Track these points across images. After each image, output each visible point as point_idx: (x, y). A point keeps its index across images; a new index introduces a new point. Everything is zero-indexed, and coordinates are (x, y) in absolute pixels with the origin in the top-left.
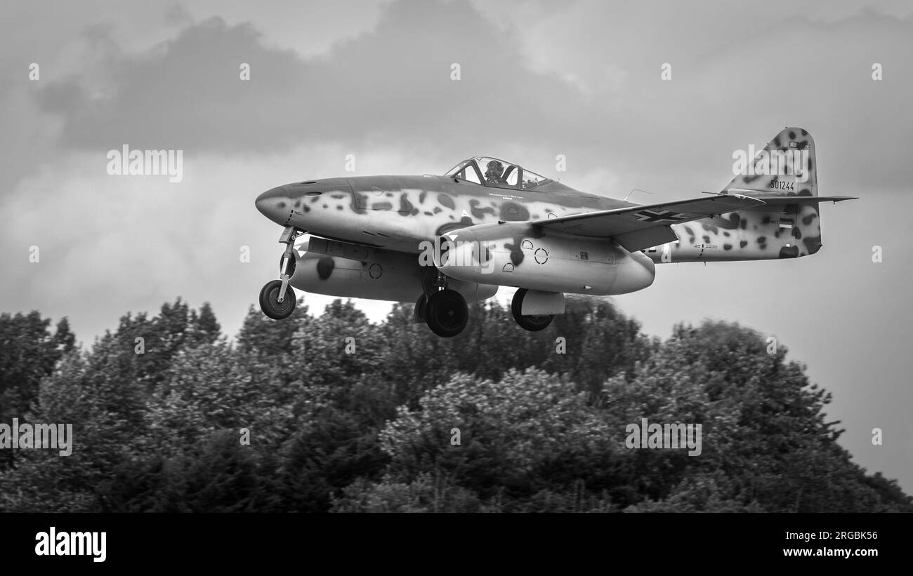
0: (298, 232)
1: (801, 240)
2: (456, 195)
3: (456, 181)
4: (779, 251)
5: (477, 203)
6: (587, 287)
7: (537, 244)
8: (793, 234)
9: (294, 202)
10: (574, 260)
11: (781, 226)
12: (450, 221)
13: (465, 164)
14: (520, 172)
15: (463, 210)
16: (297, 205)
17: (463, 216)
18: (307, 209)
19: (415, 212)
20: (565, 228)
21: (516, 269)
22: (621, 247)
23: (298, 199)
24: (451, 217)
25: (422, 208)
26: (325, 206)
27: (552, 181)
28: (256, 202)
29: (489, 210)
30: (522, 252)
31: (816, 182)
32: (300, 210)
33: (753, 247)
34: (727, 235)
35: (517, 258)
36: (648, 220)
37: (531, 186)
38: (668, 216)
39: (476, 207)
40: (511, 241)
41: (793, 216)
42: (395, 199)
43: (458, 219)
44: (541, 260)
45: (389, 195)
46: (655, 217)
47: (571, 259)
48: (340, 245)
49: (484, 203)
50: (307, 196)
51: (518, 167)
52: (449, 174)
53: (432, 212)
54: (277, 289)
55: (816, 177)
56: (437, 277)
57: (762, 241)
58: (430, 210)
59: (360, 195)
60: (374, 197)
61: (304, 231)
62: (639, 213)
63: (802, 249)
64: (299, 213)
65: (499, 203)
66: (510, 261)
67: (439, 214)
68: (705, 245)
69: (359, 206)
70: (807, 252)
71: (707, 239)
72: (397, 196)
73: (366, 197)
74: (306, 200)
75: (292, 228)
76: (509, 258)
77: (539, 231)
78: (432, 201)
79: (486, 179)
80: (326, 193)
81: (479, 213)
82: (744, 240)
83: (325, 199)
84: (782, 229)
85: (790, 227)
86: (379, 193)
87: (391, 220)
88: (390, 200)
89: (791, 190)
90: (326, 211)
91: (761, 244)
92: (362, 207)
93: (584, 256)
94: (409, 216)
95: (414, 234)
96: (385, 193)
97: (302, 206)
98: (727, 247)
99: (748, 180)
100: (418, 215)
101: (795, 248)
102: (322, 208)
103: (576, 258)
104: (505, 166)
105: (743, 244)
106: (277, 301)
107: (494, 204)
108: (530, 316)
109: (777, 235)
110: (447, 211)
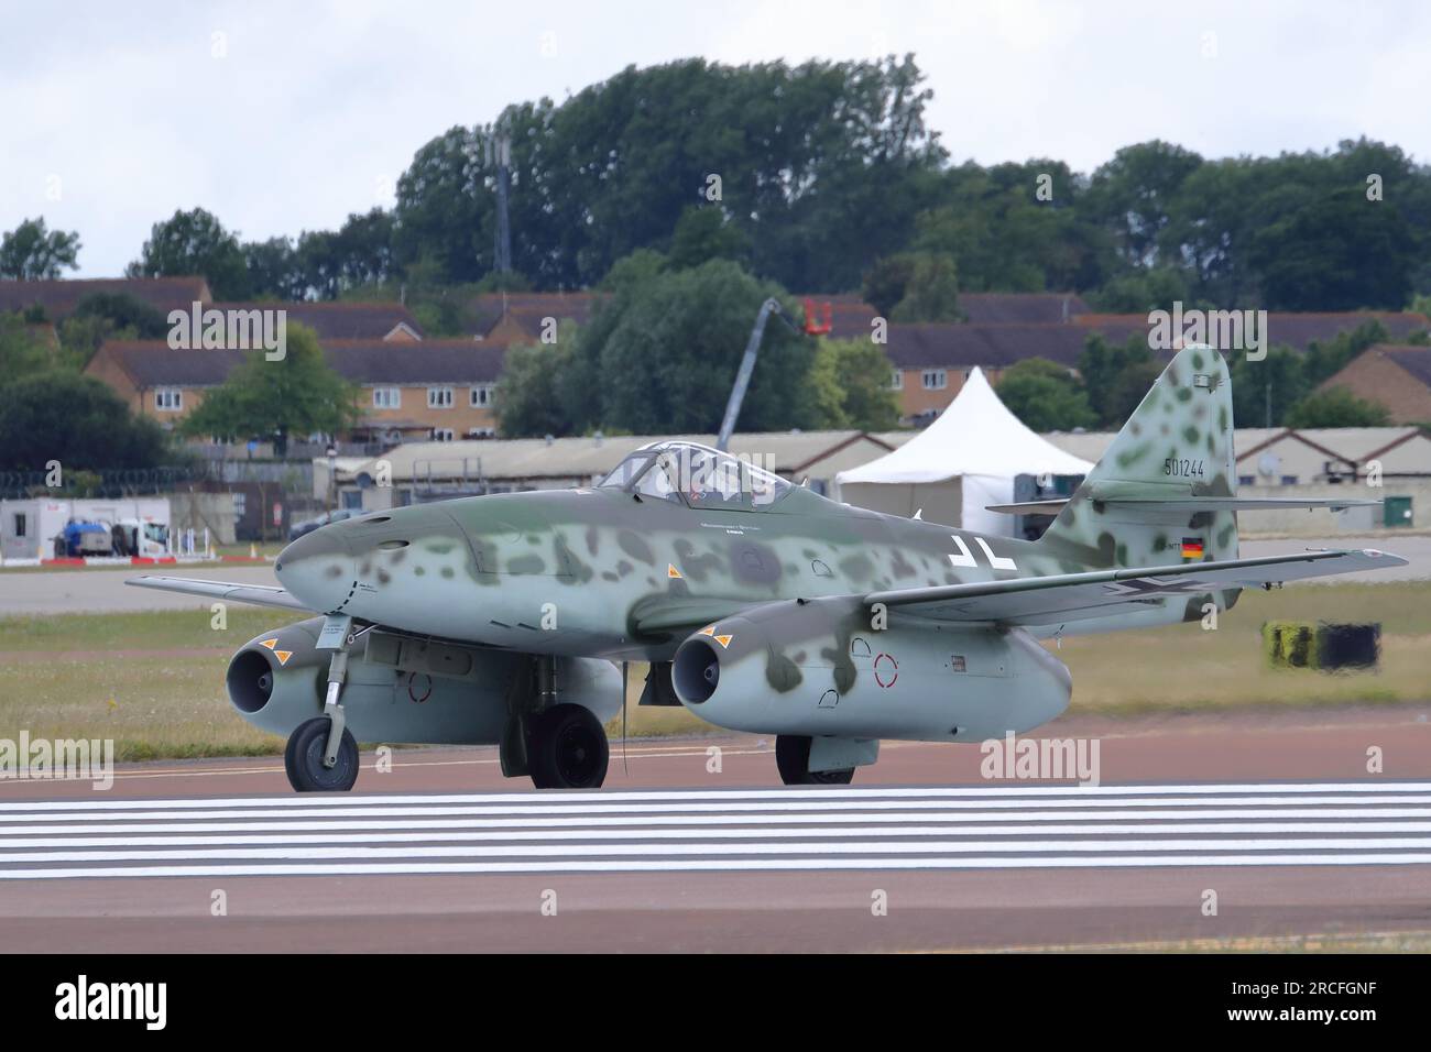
2: (648, 532)
3: (638, 499)
5: (687, 546)
6: (960, 730)
7: (877, 645)
9: (357, 564)
10: (942, 675)
11: (1186, 554)
12: (650, 589)
15: (668, 566)
16: (365, 570)
17: (670, 577)
18: (384, 578)
19: (585, 574)
21: (844, 701)
23: (366, 557)
24: (651, 581)
25: (597, 564)
26: (420, 571)
29: (712, 561)
30: (852, 664)
32: (371, 580)
35: (845, 676)
39: (688, 555)
40: (831, 642)
41: (1203, 533)
42: (546, 550)
43: (663, 585)
44: (887, 680)
45: (533, 540)
47: (936, 673)
48: (423, 647)
49: (700, 545)
50: (383, 551)
53: (616, 572)
54: (321, 737)
58: (612, 568)
59: (481, 543)
60: (507, 546)
62: (1121, 584)
64: (366, 589)
65: (723, 542)
66: (833, 684)
67: (628, 576)
69: (483, 567)
72: (547, 540)
73: (492, 547)
74: (381, 559)
75: (348, 619)
76: (831, 678)
78: (610, 549)
80: (417, 543)
81: (695, 569)
83: (417, 554)
86: (514, 535)
88: (536, 550)
89: (1199, 478)
90: (421, 584)
92: (489, 568)
93: (958, 662)
94: (577, 584)
96: (524, 537)
97: (373, 573)
99: (1124, 461)
100: (593, 581)
101: (1208, 599)
102: (414, 576)
103: (945, 670)
106: (322, 762)
107: (715, 548)
110: (642, 569)
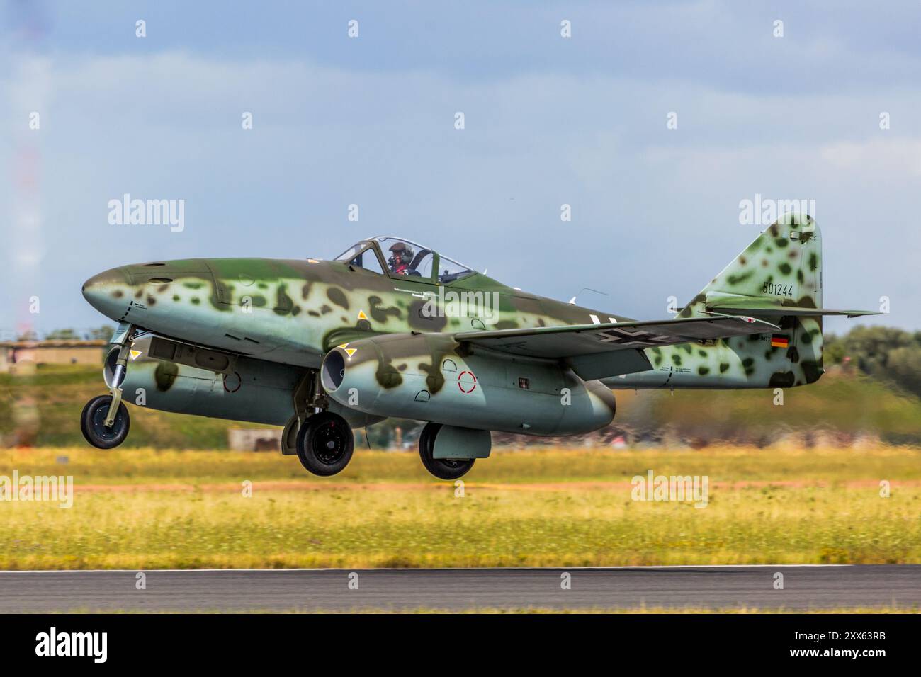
0: (137, 330)
1: (799, 363)
2: (351, 289)
3: (351, 269)
4: (769, 379)
5: (379, 301)
6: (526, 426)
7: (462, 365)
8: (788, 356)
9: (134, 290)
10: (510, 389)
11: (774, 344)
12: (343, 324)
13: (363, 246)
14: (436, 260)
15: (359, 311)
16: (139, 295)
17: (359, 318)
18: (151, 301)
19: (296, 311)
20: (501, 346)
21: (433, 398)
22: (572, 373)
23: (141, 287)
24: (344, 319)
25: (306, 305)
26: (176, 298)
27: (476, 274)
28: (83, 288)
29: (395, 312)
30: (441, 376)
31: (821, 287)
32: (142, 301)
33: (736, 372)
34: (703, 354)
35: (435, 383)
36: (616, 341)
37: (448, 280)
38: (645, 338)
39: (378, 306)
40: (427, 360)
41: (790, 331)
42: (270, 293)
43: (352, 323)
44: (467, 387)
45: (262, 286)
46: (626, 338)
47: (506, 387)
48: (191, 349)
49: (388, 301)
50: (153, 284)
51: (433, 252)
52: (342, 258)
53: (319, 311)
54: (106, 406)
55: (821, 280)
56: (313, 394)
57: (748, 364)
58: (316, 308)
59: (223, 284)
60: (243, 288)
61: (146, 330)
62: (606, 333)
63: (799, 375)
64: (139, 306)
65: (407, 301)
66: (426, 387)
67: (328, 315)
68: (675, 367)
69: (221, 300)
70: (804, 381)
71: (677, 359)
72: (272, 287)
73: (231, 288)
74: (151, 289)
75: (129, 326)
76: (425, 383)
77: (465, 347)
78: (319, 296)
79: (390, 267)
80: (178, 280)
81: (380, 315)
82: (725, 362)
83: (177, 287)
84: (775, 349)
85: (785, 345)
86: (249, 282)
87: (263, 320)
88: (263, 292)
89: (788, 297)
90: (177, 305)
91: (747, 368)
92: (226, 301)
93: (524, 383)
94: (288, 315)
95: (294, 340)
96: (256, 283)
97: (144, 297)
98: (703, 371)
99: (733, 281)
100: (299, 315)
101: (791, 374)
102: (172, 301)
103: (512, 386)
104: (416, 251)
105: (724, 367)
107: (400, 303)
108: (443, 460)
109: (768, 356)
110: (338, 311)
